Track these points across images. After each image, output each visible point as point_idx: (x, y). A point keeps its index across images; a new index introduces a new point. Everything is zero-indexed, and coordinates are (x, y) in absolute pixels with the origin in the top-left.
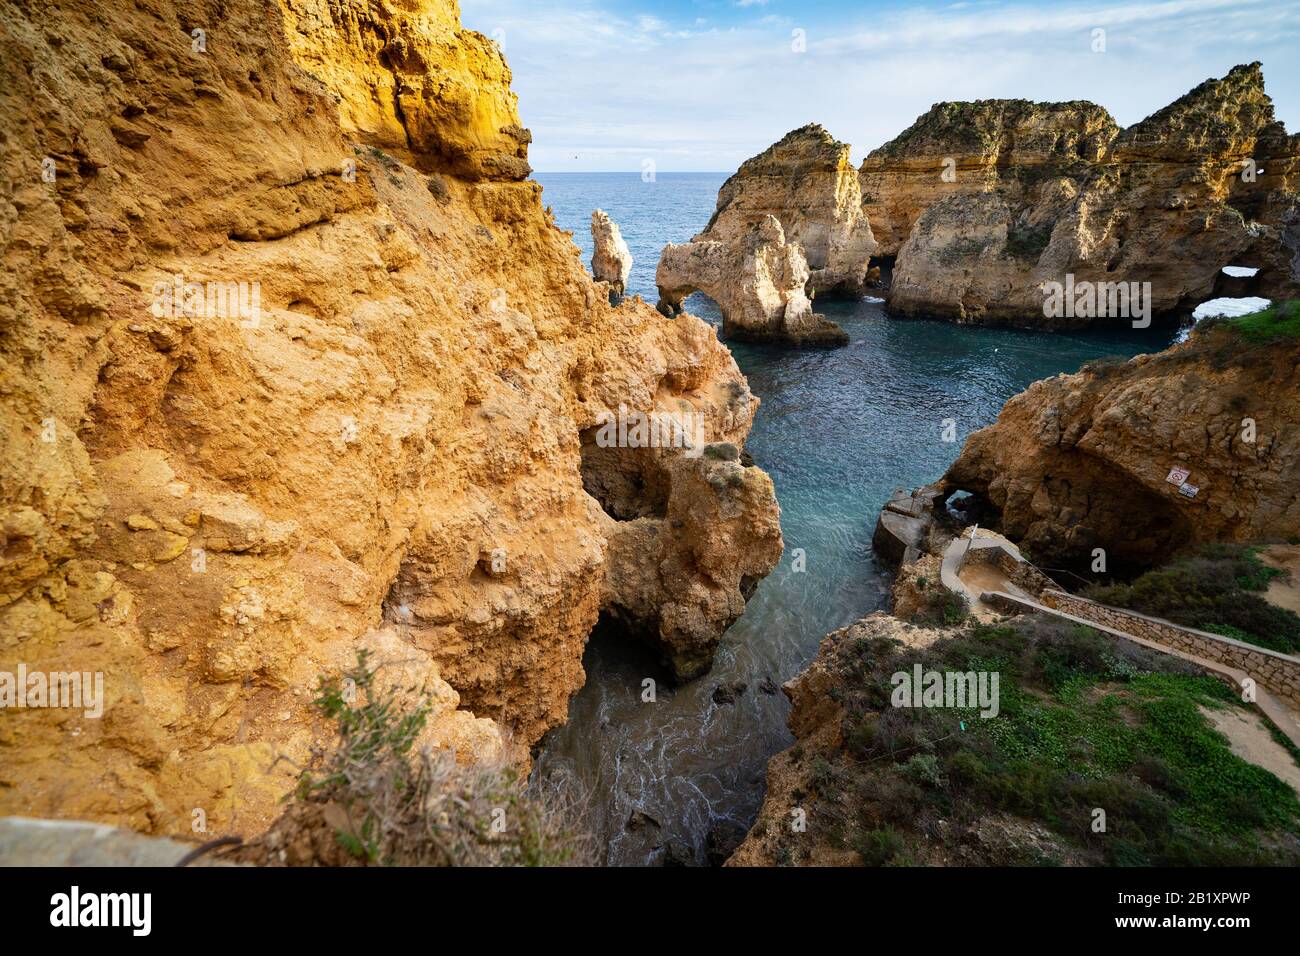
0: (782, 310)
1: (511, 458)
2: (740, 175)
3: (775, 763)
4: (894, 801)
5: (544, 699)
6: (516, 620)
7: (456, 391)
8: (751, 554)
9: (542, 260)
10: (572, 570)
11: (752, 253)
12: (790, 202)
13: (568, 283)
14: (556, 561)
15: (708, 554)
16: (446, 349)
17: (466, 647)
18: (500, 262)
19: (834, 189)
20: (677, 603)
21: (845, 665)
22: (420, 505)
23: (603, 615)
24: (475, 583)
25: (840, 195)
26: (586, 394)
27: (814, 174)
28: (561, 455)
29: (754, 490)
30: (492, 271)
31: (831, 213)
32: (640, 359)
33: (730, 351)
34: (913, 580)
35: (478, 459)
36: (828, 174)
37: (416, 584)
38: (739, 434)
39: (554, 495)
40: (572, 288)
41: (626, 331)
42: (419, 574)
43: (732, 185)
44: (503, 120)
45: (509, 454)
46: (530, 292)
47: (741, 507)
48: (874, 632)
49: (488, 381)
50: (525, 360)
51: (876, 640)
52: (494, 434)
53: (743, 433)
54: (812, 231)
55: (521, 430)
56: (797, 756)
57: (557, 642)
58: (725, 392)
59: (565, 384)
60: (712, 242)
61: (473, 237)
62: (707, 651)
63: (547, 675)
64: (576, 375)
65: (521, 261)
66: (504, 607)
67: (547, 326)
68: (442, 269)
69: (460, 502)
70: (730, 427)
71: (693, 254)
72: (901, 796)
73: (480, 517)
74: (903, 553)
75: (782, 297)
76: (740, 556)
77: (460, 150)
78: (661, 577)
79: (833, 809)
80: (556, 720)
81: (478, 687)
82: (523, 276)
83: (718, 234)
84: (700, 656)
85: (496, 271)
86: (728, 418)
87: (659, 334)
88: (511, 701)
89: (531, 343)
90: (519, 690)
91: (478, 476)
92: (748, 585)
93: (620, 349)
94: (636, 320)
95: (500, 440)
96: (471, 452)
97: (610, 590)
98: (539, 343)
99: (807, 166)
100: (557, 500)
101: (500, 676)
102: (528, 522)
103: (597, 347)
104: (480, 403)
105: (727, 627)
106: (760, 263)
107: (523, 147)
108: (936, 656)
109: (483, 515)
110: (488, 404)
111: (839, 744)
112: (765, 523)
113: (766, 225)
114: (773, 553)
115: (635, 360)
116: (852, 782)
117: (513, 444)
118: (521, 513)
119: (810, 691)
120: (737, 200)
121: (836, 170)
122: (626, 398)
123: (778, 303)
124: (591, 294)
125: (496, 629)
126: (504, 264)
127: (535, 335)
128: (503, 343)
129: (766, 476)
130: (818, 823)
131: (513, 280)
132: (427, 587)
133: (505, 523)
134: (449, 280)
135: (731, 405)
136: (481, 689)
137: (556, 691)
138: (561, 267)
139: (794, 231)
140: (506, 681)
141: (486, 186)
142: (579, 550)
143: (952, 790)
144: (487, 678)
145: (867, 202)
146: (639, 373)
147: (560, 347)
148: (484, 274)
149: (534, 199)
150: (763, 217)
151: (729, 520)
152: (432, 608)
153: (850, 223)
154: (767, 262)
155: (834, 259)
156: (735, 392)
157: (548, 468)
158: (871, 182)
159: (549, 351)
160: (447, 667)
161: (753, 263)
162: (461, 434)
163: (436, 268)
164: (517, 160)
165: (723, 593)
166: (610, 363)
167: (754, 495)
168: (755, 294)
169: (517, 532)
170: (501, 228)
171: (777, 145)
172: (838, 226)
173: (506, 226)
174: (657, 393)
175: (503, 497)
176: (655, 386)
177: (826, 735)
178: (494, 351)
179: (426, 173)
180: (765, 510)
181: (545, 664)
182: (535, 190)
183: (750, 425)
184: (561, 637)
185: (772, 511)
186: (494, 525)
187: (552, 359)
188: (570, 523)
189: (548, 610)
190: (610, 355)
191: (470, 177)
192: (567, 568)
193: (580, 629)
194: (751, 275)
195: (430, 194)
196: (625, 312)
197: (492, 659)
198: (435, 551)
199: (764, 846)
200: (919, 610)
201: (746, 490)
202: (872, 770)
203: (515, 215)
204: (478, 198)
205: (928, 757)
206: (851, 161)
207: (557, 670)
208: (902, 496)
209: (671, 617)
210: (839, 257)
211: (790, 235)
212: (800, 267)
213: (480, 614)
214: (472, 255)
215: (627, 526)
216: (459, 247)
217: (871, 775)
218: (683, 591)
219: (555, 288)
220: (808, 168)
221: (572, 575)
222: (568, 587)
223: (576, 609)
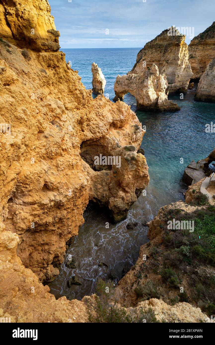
0: (157, 99)
1: (55, 151)
2: (144, 49)
3: (142, 247)
4: (173, 260)
5: (69, 227)
6: (58, 203)
7: (34, 128)
8: (139, 182)
9: (66, 82)
10: (76, 187)
11: (147, 78)
12: (163, 59)
13: (76, 90)
14: (71, 184)
15: (124, 182)
16: (29, 113)
17: (41, 212)
18: (51, 82)
19: (179, 53)
20: (114, 198)
21: (165, 217)
22: (21, 166)
23: (90, 201)
24: (44, 191)
25: (181, 55)
26: (84, 129)
27: (172, 48)
28: (73, 150)
29: (139, 161)
30: (48, 85)
31: (177, 63)
32: (103, 117)
33: (135, 114)
34: (191, 190)
35: (43, 151)
36: (176, 47)
37: (22, 192)
38: (138, 143)
39: (70, 163)
40: (78, 92)
41: (98, 107)
42: (23, 189)
43: (142, 53)
44: (49, 27)
45: (54, 149)
46: (63, 93)
47: (135, 166)
48: (175, 207)
49: (46, 125)
50: (61, 117)
51: (175, 209)
52: (48, 143)
53: (139, 142)
54: (170, 70)
55: (58, 141)
56: (149, 245)
57: (73, 210)
58: (133, 128)
59: (76, 126)
60: (133, 74)
61: (40, 73)
62: (125, 213)
63: (70, 220)
64: (80, 122)
65: (59, 82)
66: (54, 199)
67: (69, 105)
68: (27, 85)
69: (37, 165)
70: (134, 140)
71: (127, 79)
72: (176, 259)
73: (44, 170)
74: (192, 182)
75: (157, 94)
76: (135, 183)
77: (32, 39)
78: (109, 189)
79: (156, 262)
80: (74, 234)
81: (46, 224)
82: (60, 87)
83: (137, 71)
84: (123, 214)
85: (50, 86)
86: (133, 137)
87: (110, 108)
88: (58, 228)
89: (63, 112)
90: (61, 225)
91: (44, 157)
92: (138, 192)
93: (96, 113)
94: (101, 103)
95: (51, 145)
96: (41, 149)
97: (93, 193)
98: (66, 111)
99: (169, 44)
100: (71, 164)
101: (54, 220)
102: (62, 172)
103: (88, 113)
104: (43, 132)
105: (131, 205)
106: (150, 82)
107: (57, 38)
108: (194, 215)
109: (45, 169)
110: (46, 133)
111: (161, 242)
112: (143, 172)
113: (153, 68)
114: (146, 182)
115: (101, 117)
116: (162, 254)
117: (55, 146)
118: (59, 169)
119: (154, 226)
120: (143, 58)
121: (180, 45)
122: (98, 130)
123: (156, 97)
124: (85, 94)
125: (51, 206)
126: (52, 83)
127: (64, 108)
128: (52, 111)
129: (144, 156)
130: (151, 266)
131: (56, 89)
132: (26, 193)
133: (53, 172)
134: (30, 89)
135: (135, 132)
136: (47, 224)
137: (74, 224)
138: (73, 84)
139: (163, 70)
140: (56, 222)
141: (43, 54)
142: (79, 181)
143: (193, 257)
144: (49, 221)
145: (191, 58)
146: (103, 122)
147: (74, 113)
148: (45, 87)
149: (62, 58)
150: (152, 64)
151: (131, 171)
152: (30, 199)
153: (184, 66)
154: (152, 82)
155: (177, 80)
156: (137, 128)
157: (69, 154)
158: (193, 50)
159: (70, 114)
160: (35, 218)
161: (147, 82)
162: (37, 143)
163: (25, 84)
164: (54, 43)
165: (129, 194)
166: (93, 118)
167: (139, 163)
168: (148, 93)
169: (57, 175)
170: (50, 70)
171: (159, 36)
172: (179, 68)
173: (52, 69)
174: (109, 129)
175: (52, 163)
176: (109, 126)
177: (157, 239)
178: (49, 114)
179: (21, 48)
180: (143, 168)
181: (69, 217)
182: (62, 55)
183: (141, 139)
184: (74, 208)
185: (145, 168)
186: (49, 172)
187: (71, 117)
188: (76, 172)
189: (69, 200)
190: (92, 115)
191: (37, 50)
192: (75, 186)
193: (81, 206)
194: (147, 87)
195: (23, 56)
196: (98, 100)
197: (51, 215)
198: (28, 181)
199: (134, 273)
200: (192, 200)
201: (137, 161)
202: (169, 250)
203: (55, 65)
204: (41, 58)
205: (186, 247)
206: (186, 42)
207: (74, 219)
208: (193, 163)
209: (112, 202)
210: (179, 79)
211: (162, 71)
212: (164, 83)
213: (45, 201)
214: (40, 80)
215: (99, 173)
216: (35, 77)
217: (169, 252)
218: (116, 193)
219: (72, 92)
220: (169, 45)
221: (77, 189)
222: (76, 192)
223: (79, 199)
